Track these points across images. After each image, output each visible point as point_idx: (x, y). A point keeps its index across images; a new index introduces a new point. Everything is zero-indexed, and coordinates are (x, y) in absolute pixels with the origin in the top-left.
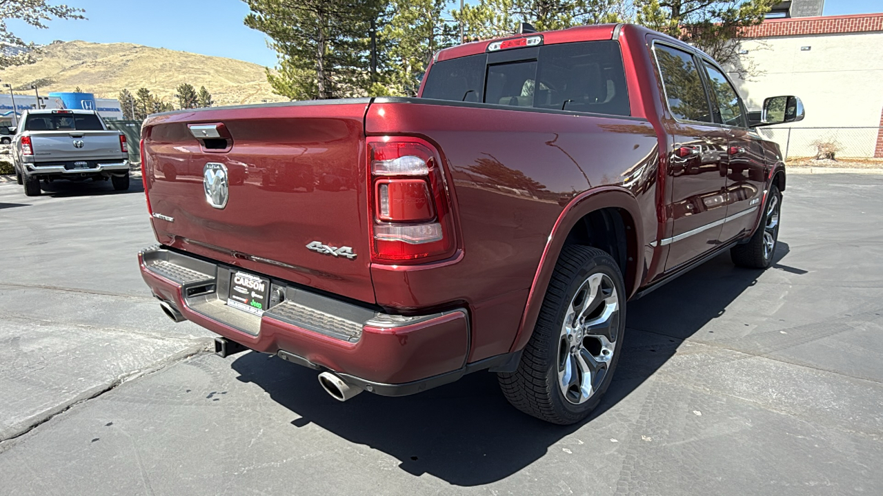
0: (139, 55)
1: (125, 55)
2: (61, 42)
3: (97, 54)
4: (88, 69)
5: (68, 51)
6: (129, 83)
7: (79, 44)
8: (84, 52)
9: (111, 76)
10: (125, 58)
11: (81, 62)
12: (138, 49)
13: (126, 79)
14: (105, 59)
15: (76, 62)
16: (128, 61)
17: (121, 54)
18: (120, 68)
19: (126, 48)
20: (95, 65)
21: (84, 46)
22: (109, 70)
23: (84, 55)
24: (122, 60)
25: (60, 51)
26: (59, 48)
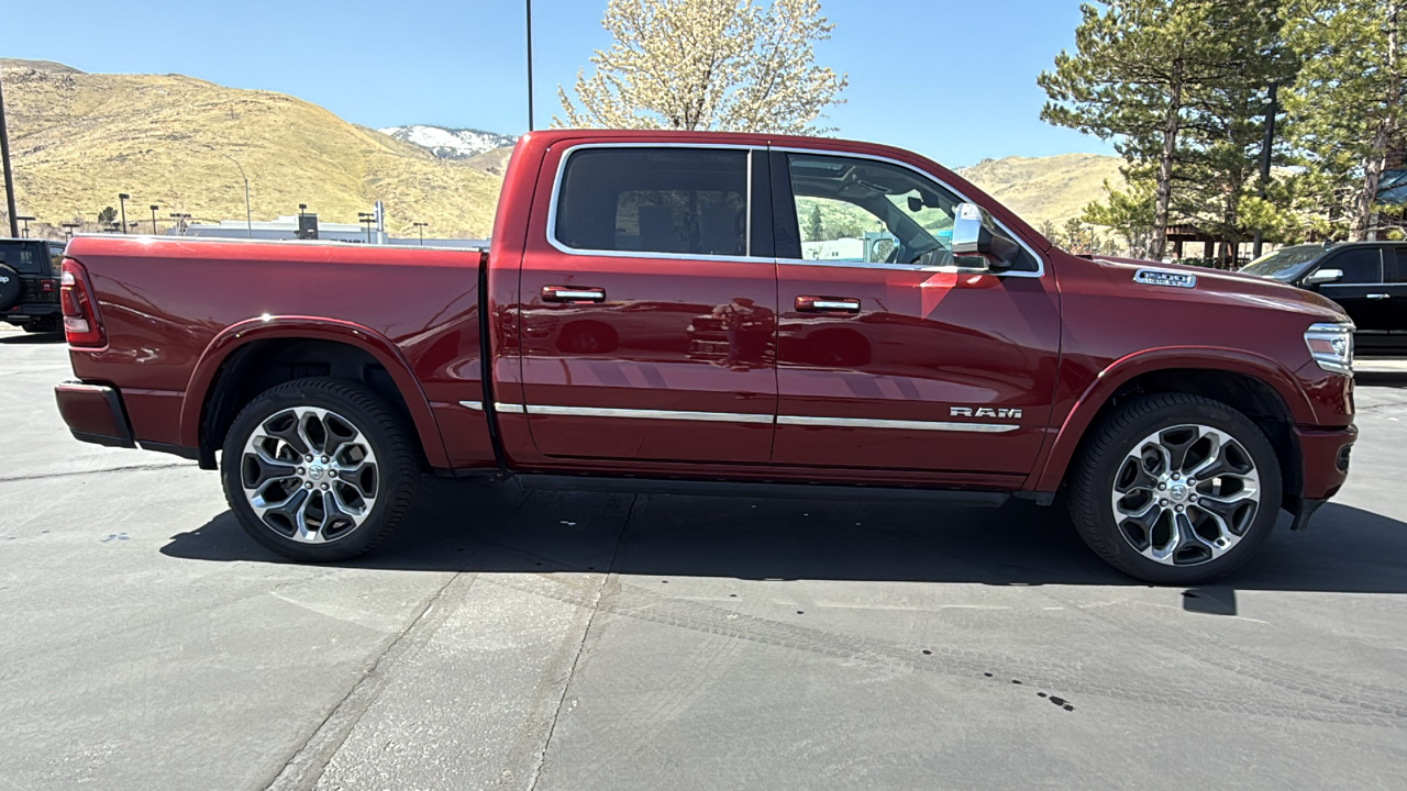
0: (1087, 169)
1: (1068, 172)
2: (990, 160)
3: (1032, 173)
4: (1016, 194)
5: (996, 171)
6: (1066, 211)
7: (1011, 161)
8: (1014, 172)
9: (1043, 203)
10: (1067, 176)
11: (1009, 185)
12: (1088, 162)
13: (1063, 206)
14: (1040, 179)
15: (1003, 186)
16: (1071, 179)
17: (1064, 169)
18: (1059, 190)
19: (1073, 161)
20: (1025, 189)
21: (1018, 163)
22: (1043, 193)
23: (1015, 176)
24: (1063, 179)
25: (986, 173)
26: (986, 169)
